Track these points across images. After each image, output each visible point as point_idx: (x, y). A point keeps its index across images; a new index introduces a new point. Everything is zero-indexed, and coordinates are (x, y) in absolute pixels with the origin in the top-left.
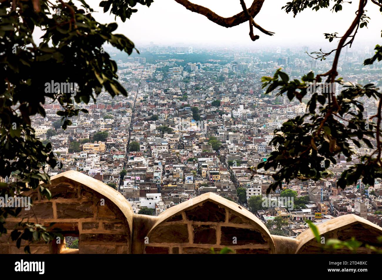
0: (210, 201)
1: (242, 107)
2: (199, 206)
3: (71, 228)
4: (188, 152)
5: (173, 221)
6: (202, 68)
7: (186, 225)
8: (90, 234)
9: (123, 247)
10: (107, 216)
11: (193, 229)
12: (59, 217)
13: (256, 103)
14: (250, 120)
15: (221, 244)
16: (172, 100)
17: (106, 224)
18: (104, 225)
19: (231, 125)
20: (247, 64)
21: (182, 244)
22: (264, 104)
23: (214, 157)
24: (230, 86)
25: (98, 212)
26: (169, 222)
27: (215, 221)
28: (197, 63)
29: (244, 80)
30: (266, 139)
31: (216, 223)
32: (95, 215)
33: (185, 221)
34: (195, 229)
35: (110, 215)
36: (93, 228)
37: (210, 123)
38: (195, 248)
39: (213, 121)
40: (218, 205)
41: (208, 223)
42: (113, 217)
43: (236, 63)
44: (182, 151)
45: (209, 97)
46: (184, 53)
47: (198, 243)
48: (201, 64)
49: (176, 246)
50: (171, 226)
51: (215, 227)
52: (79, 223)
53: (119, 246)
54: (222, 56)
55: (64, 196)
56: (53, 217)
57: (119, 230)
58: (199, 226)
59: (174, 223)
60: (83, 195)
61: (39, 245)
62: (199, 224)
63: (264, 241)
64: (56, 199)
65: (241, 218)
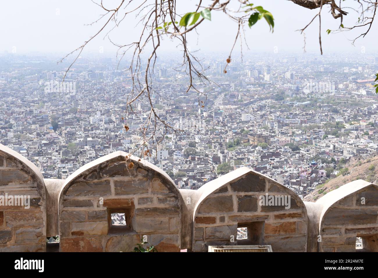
0: (252, 173)
1: (98, 113)
2: (242, 178)
3: (128, 203)
4: (48, 159)
5: (220, 193)
6: (58, 76)
7: (231, 196)
8: (145, 208)
9: (175, 219)
10: (160, 191)
11: (238, 199)
12: (117, 194)
13: (113, 109)
14: (107, 125)
15: (262, 211)
16: (29, 108)
17: (160, 198)
18: (158, 199)
19: (89, 131)
20: (102, 72)
21: (228, 213)
22: (120, 110)
23: (73, 163)
24: (86, 94)
25: (152, 188)
26: (216, 194)
27: (257, 191)
28: (52, 71)
29: (100, 87)
30: (124, 143)
31: (257, 193)
32: (150, 190)
33: (230, 192)
34: (239, 199)
35: (163, 189)
36: (148, 202)
37: (68, 130)
38: (239, 216)
39: (71, 128)
40: (259, 176)
41: (250, 193)
42: (166, 191)
43: (91, 71)
44: (41, 158)
45: (66, 105)
46: (39, 62)
47: (241, 211)
48: (57, 73)
49: (222, 215)
50: (219, 197)
51: (256, 196)
52: (135, 198)
53: (171, 218)
54: (78, 65)
55: (121, 174)
56: (111, 194)
57: (171, 203)
58: (242, 196)
59: (220, 194)
60: (139, 172)
61: (98, 220)
62: (243, 194)
63: (298, 206)
64: (114, 177)
65: (279, 187)
